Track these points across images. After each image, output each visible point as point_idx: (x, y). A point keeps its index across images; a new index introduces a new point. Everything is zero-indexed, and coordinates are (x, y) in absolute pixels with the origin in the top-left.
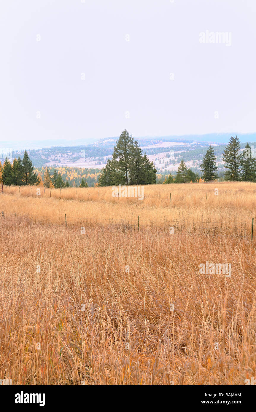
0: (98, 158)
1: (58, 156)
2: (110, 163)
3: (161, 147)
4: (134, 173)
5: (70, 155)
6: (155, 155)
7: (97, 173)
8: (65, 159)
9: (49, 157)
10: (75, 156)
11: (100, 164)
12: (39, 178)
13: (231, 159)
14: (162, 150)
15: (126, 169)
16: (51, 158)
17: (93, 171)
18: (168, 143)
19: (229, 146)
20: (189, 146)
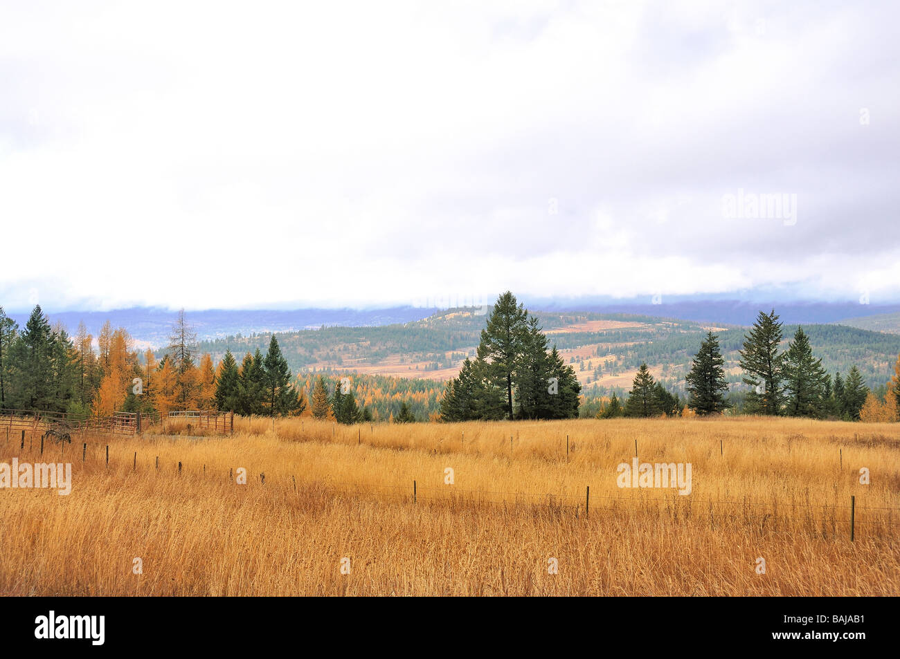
0: (432, 354)
1: (336, 348)
2: (469, 369)
3: (584, 331)
4: (527, 391)
5: (366, 348)
6: (569, 350)
7: (429, 390)
8: (354, 357)
9: (315, 350)
10: (378, 348)
11: (436, 368)
12: (301, 401)
13: (760, 363)
14: (588, 338)
15: (509, 382)
16: (319, 353)
17: (420, 386)
18: (602, 322)
19: (754, 332)
20: (651, 329)
